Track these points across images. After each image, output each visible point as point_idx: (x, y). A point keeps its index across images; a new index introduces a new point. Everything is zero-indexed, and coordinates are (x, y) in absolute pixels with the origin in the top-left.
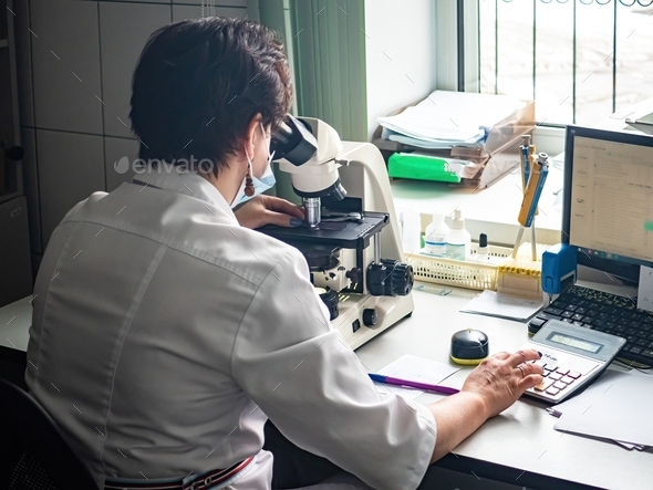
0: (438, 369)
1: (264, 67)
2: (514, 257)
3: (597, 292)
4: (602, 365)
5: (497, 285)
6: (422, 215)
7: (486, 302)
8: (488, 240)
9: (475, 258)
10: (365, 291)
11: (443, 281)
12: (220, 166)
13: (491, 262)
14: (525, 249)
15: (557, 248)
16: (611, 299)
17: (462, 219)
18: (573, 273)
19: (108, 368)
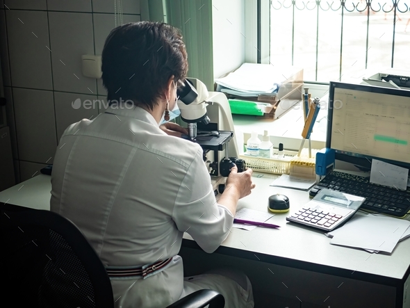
0: (263, 215)
1: (175, 49)
2: (299, 156)
3: (347, 174)
4: (353, 211)
5: (289, 171)
6: (244, 134)
7: (284, 180)
8: (284, 147)
9: (276, 157)
10: (219, 175)
11: (258, 170)
12: (153, 104)
13: (286, 159)
14: (305, 151)
15: (324, 151)
16: (355, 178)
17: (268, 135)
18: (333, 164)
19: (105, 210)
